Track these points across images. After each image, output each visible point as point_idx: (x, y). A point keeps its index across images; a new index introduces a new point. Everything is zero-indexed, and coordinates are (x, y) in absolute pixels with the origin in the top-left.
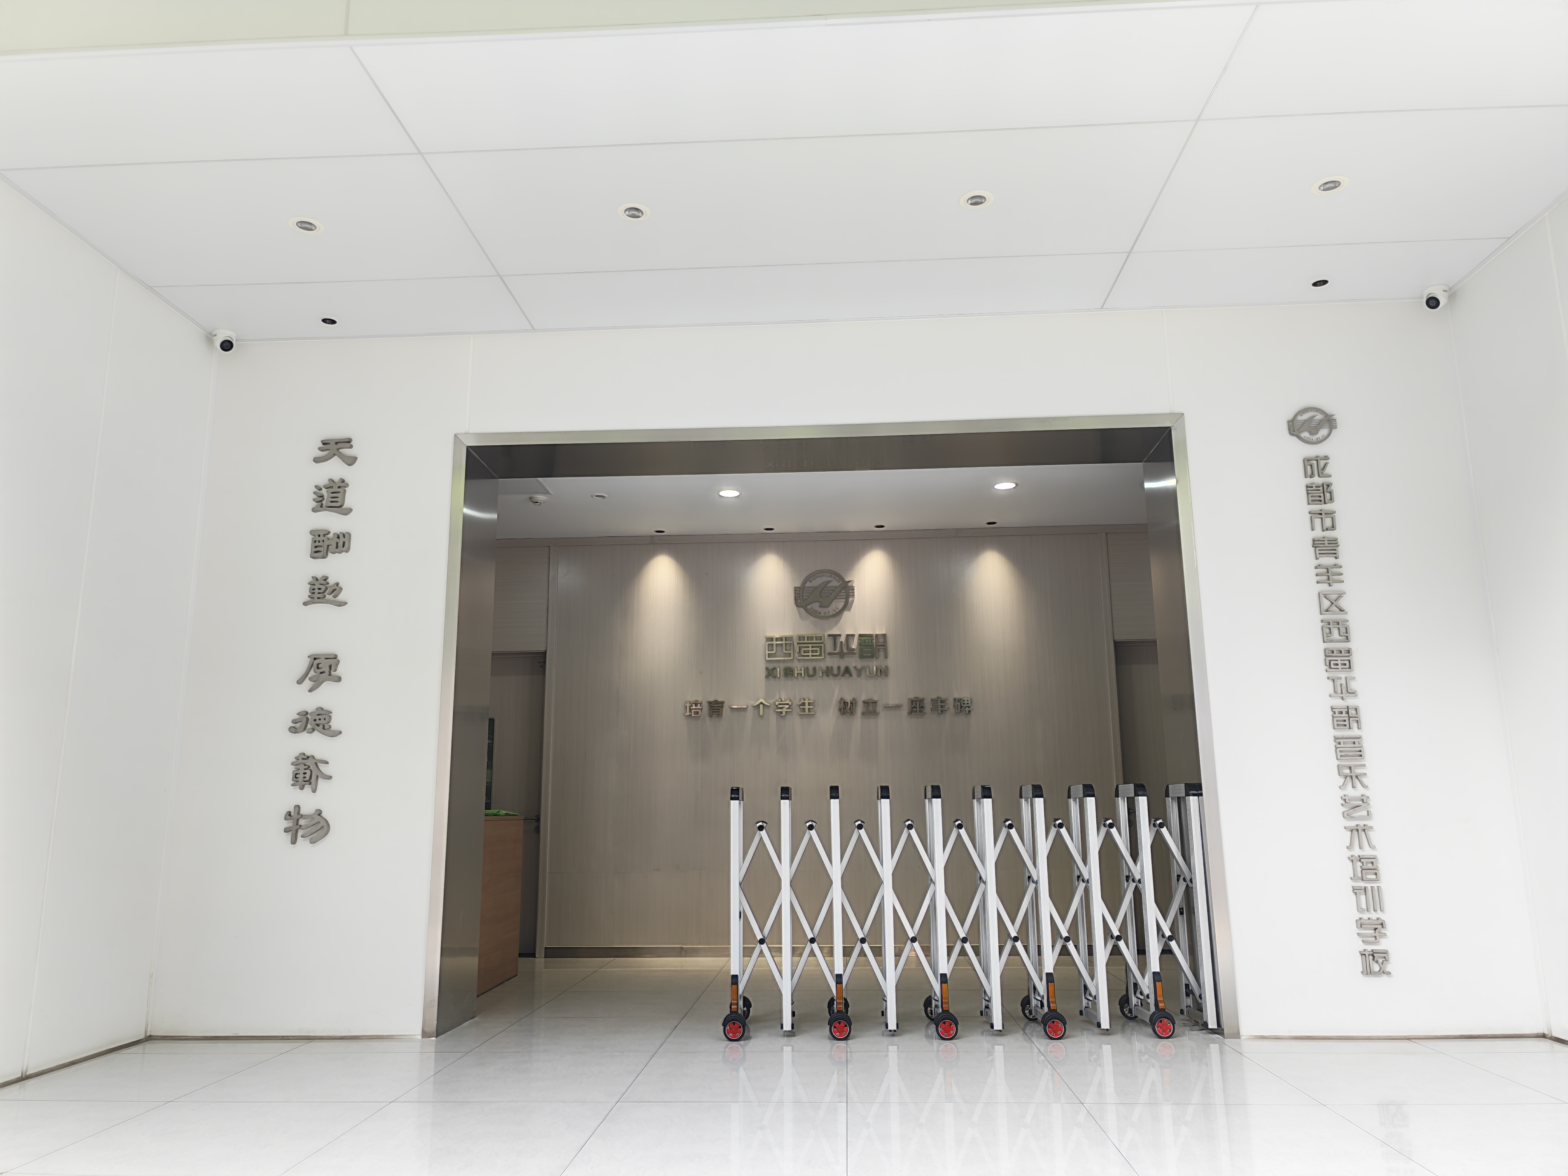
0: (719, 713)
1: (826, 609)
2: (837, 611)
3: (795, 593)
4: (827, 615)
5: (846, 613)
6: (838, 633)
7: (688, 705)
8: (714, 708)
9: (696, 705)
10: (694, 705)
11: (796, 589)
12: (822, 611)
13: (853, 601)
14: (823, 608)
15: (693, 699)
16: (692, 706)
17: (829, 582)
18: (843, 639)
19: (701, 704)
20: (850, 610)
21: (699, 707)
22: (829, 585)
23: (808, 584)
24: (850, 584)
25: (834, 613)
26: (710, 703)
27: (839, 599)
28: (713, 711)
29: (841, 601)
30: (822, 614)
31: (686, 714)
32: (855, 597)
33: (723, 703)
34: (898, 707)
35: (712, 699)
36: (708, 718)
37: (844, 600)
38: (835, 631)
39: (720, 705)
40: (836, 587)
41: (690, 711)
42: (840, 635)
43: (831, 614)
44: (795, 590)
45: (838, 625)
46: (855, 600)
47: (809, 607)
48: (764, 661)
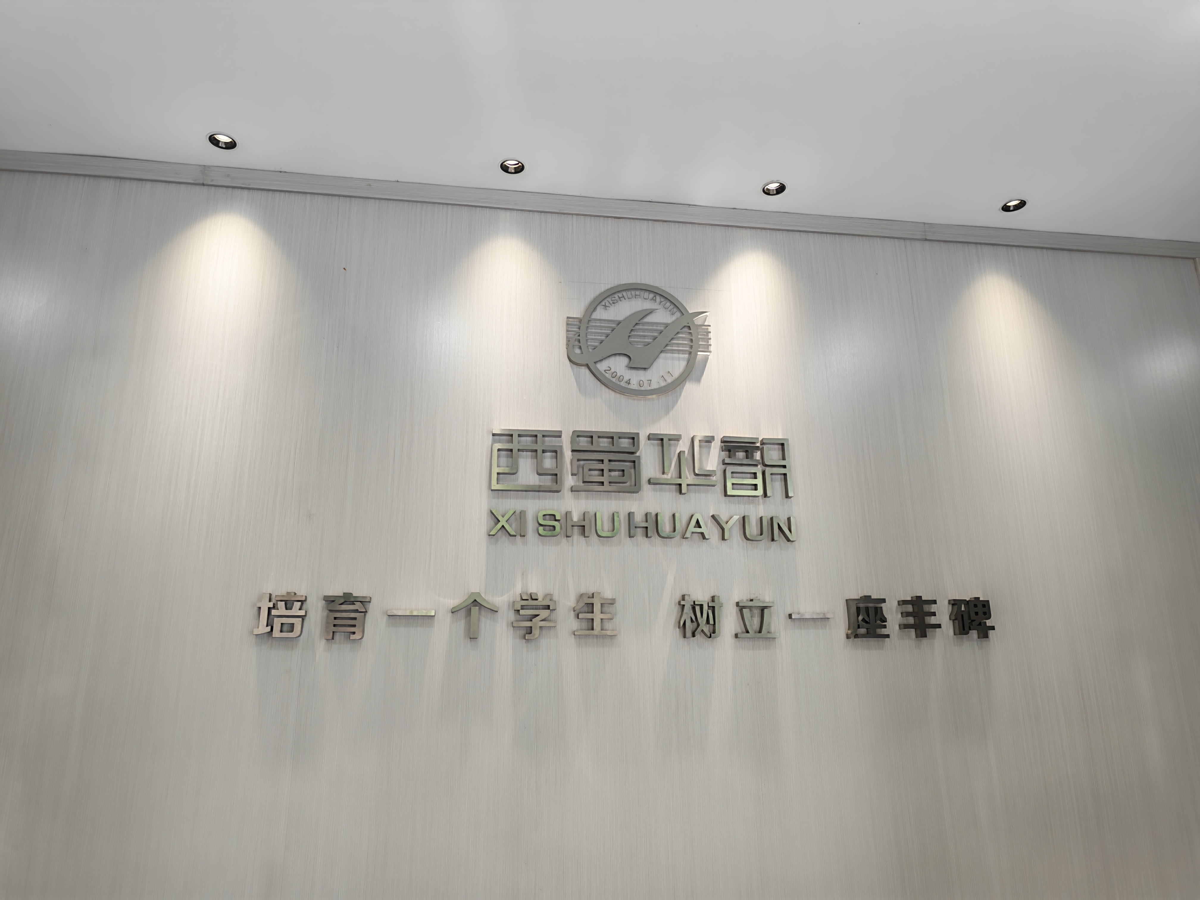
0: (352, 629)
1: (641, 372)
2: (670, 380)
3: (567, 331)
4: (646, 387)
5: (689, 387)
6: (672, 432)
7: (266, 605)
8: (338, 615)
9: (288, 605)
10: (281, 605)
11: (570, 322)
12: (635, 378)
13: (706, 359)
14: (634, 372)
15: (281, 590)
16: (275, 607)
17: (650, 312)
18: (683, 446)
19: (302, 602)
20: (698, 380)
21: (295, 611)
22: (649, 319)
23: (600, 314)
24: (698, 320)
25: (663, 384)
26: (330, 601)
27: (673, 351)
28: (337, 622)
29: (679, 359)
30: (634, 386)
31: (256, 632)
32: (712, 348)
33: (365, 602)
34: (823, 620)
35: (336, 591)
36: (321, 645)
37: (686, 356)
38: (664, 428)
39: (358, 606)
40: (667, 326)
41: (270, 623)
42: (677, 438)
43: (654, 386)
44: (568, 324)
45: (671, 414)
46: (711, 357)
47: (602, 367)
48: (485, 492)
